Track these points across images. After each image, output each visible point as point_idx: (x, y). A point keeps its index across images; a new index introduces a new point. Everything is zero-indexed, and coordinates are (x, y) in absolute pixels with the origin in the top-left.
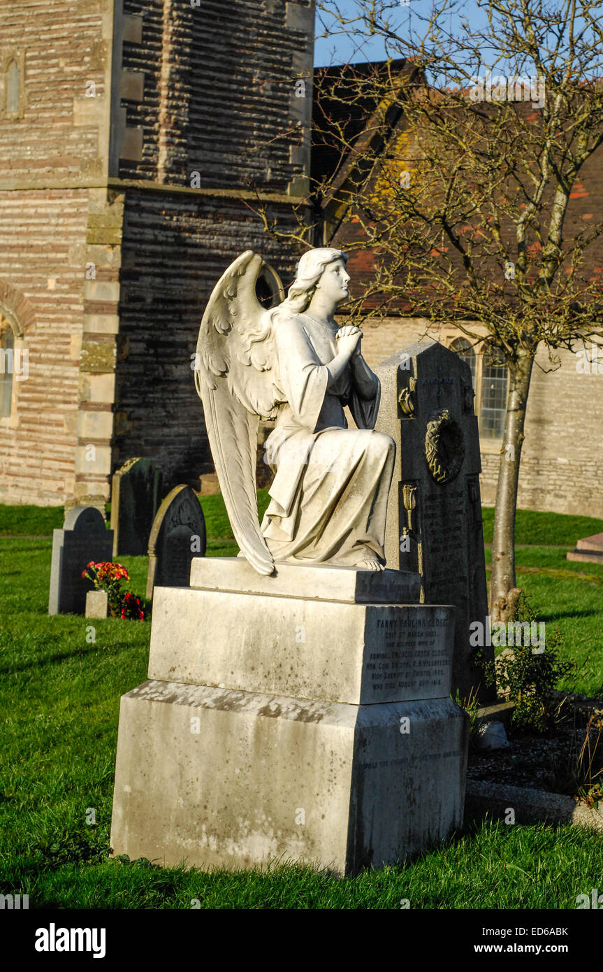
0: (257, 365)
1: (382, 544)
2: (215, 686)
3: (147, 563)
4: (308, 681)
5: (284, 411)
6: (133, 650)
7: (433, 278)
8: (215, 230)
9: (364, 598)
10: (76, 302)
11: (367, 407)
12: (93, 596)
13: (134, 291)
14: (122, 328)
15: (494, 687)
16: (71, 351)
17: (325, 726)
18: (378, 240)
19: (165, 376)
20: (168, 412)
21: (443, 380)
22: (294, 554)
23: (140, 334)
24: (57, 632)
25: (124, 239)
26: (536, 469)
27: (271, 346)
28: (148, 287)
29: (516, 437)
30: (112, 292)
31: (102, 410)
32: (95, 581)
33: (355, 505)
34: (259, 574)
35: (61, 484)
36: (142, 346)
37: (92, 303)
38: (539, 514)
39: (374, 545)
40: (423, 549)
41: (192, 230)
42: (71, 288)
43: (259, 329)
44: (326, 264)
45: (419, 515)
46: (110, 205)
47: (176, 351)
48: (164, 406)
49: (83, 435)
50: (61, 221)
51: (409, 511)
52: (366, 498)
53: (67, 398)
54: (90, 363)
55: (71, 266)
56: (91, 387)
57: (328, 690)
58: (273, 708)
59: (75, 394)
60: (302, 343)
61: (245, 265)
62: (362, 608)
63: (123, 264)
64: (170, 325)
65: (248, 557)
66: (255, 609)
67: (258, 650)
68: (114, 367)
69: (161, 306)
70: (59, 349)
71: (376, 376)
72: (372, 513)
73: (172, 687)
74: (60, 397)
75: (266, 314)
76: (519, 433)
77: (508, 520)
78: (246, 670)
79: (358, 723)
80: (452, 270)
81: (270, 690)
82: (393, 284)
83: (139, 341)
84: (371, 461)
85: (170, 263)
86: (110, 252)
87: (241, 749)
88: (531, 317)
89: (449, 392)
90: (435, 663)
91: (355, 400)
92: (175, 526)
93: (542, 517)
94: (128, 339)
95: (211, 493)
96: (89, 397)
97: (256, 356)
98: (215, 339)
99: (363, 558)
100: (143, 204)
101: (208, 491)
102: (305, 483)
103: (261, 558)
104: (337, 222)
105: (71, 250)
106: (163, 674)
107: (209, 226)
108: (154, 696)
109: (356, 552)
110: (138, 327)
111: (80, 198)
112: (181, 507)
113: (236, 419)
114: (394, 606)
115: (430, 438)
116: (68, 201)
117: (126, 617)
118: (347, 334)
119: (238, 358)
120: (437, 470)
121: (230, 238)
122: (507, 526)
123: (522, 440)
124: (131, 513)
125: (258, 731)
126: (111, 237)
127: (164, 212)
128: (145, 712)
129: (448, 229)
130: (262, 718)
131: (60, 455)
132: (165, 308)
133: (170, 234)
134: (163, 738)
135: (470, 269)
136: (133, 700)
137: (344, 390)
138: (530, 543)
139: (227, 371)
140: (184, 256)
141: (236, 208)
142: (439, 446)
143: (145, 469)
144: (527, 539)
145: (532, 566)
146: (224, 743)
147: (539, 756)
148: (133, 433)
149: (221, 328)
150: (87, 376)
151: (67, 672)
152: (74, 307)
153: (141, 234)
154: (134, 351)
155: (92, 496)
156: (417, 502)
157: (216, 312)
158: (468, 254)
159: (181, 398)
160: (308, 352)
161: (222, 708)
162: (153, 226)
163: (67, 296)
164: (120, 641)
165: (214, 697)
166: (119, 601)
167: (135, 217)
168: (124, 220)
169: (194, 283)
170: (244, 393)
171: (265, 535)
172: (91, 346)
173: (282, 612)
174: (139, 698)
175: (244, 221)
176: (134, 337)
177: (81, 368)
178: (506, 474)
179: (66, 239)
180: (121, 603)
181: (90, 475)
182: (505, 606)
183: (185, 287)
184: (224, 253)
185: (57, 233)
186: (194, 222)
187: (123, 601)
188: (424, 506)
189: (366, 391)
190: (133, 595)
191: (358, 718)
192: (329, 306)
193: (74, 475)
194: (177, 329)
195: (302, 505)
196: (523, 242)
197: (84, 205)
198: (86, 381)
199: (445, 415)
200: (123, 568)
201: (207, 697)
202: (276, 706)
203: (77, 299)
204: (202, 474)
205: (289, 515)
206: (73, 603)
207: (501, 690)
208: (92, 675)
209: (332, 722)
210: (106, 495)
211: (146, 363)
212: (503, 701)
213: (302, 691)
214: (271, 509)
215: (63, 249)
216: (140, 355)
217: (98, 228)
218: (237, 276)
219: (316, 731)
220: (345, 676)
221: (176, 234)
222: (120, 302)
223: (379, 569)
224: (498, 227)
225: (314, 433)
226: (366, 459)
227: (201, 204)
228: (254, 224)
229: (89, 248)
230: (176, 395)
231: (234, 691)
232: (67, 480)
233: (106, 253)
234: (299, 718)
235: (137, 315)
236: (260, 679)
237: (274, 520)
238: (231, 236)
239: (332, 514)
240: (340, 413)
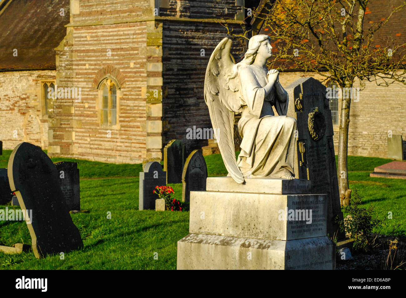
0: (232, 89)
1: (293, 167)
2: (220, 235)
3: (182, 186)
4: (262, 231)
5: (245, 109)
6: (178, 224)
7: (305, 51)
8: (204, 37)
9: (287, 192)
10: (143, 72)
11: (283, 106)
12: (158, 201)
13: (169, 66)
14: (164, 83)
15: (344, 233)
16: (142, 94)
17: (271, 251)
18: (280, 35)
19: (184, 104)
20: (186, 119)
21: (315, 94)
22: (253, 173)
23: (172, 85)
24: (143, 218)
25: (163, 43)
26: (353, 137)
27: (238, 80)
28: (175, 64)
29: (346, 121)
30: (159, 67)
31: (157, 120)
32: (159, 195)
33: (280, 150)
34: (237, 183)
35: (140, 154)
36: (173, 90)
37: (150, 72)
38: (355, 157)
39: (289, 168)
40: (309, 171)
41: (193, 38)
42: (141, 66)
43: (232, 73)
44: (261, 42)
45: (307, 155)
46: (156, 28)
47: (189, 92)
48: (184, 117)
49: (149, 131)
50: (135, 36)
51: (302, 154)
52: (285, 146)
53: (141, 116)
54: (150, 99)
55: (141, 56)
56: (151, 110)
57: (272, 234)
58: (247, 243)
59: (145, 113)
60: (252, 78)
61: (225, 44)
62: (285, 197)
63: (163, 54)
64: (185, 81)
65: (232, 176)
66: (237, 199)
67: (239, 218)
68: (162, 100)
69: (181, 72)
70: (136, 94)
71: (286, 92)
72: (287, 153)
73: (200, 236)
74: (137, 115)
75: (235, 66)
76: (347, 119)
77: (344, 159)
78: (234, 227)
79: (286, 248)
80: (313, 47)
81: (245, 235)
82: (287, 54)
83: (172, 88)
84: (286, 130)
85: (184, 53)
86: (157, 49)
87: (233, 263)
88: (351, 66)
89: (318, 99)
90: (319, 221)
91: (277, 103)
92: (193, 169)
93: (357, 158)
94: (167, 88)
95: (207, 155)
96: (151, 114)
97: (231, 85)
98: (212, 78)
99: (285, 174)
100: (171, 27)
101: (206, 154)
102: (257, 141)
103: (238, 176)
104: (258, 31)
105: (140, 49)
106: (196, 231)
107: (201, 35)
108: (192, 240)
109: (281, 172)
110: (171, 82)
111: (143, 26)
112: (195, 160)
113: (224, 114)
114: (300, 195)
115: (310, 120)
116: (138, 28)
117: (174, 210)
118: (272, 73)
119: (223, 86)
120: (314, 135)
121: (210, 40)
122: (344, 162)
123: (349, 122)
124: (173, 164)
125: (241, 254)
126: (157, 42)
127: (180, 30)
128: (189, 248)
129: (311, 29)
130: (242, 248)
131: (139, 141)
132: (183, 73)
133: (183, 40)
134: (197, 259)
135: (322, 46)
136: (183, 243)
137: (272, 98)
138: (352, 171)
139: (219, 93)
140: (191, 49)
141: (212, 27)
142: (314, 124)
143: (178, 145)
144: (351, 169)
145: (354, 180)
146: (225, 261)
147: (367, 262)
148: (171, 130)
149: (215, 73)
150: (149, 105)
151: (150, 234)
152: (142, 75)
153: (171, 40)
154: (170, 93)
155: (154, 158)
156: (305, 149)
157: (212, 66)
158: (320, 39)
159: (192, 113)
160: (255, 82)
161: (224, 245)
162: (176, 37)
163: (139, 70)
164: (172, 220)
165: (220, 240)
166: (170, 203)
167: (168, 33)
168: (163, 35)
169: (195, 61)
170: (227, 102)
171: (239, 165)
172: (151, 92)
173: (249, 200)
174: (186, 242)
175: (216, 32)
176: (169, 87)
177: (147, 101)
178: (342, 138)
179: (138, 45)
180: (171, 204)
181: (153, 149)
182: (344, 198)
183: (191, 63)
184: (208, 47)
185: (133, 42)
186: (194, 34)
187: (172, 203)
188: (309, 151)
189: (282, 98)
190: (176, 200)
191: (286, 246)
192: (263, 61)
193: (146, 149)
194: (189, 82)
195: (256, 151)
196: (345, 33)
197: (144, 29)
198: (149, 107)
199: (316, 109)
200: (171, 188)
201: (216, 240)
202: (248, 243)
203: (143, 71)
204: (203, 146)
205: (250, 156)
206: (150, 205)
207: (347, 234)
208: (161, 235)
209: (274, 249)
210: (161, 157)
211: (175, 98)
212: (348, 239)
213: (260, 235)
214: (242, 154)
215: (136, 49)
216: (172, 94)
217: (152, 39)
218: (221, 49)
219: (267, 253)
220: (279, 227)
221: (186, 40)
222: (163, 71)
223: (292, 179)
224: (333, 27)
225: (260, 118)
226: (284, 129)
227: (197, 26)
228: (221, 34)
229: (148, 48)
230: (189, 112)
231: (229, 237)
232: (143, 152)
233: (155, 50)
234: (259, 247)
235: (170, 77)
236: (240, 231)
237: (243, 159)
238: (211, 39)
239: (269, 155)
240: (271, 109)
